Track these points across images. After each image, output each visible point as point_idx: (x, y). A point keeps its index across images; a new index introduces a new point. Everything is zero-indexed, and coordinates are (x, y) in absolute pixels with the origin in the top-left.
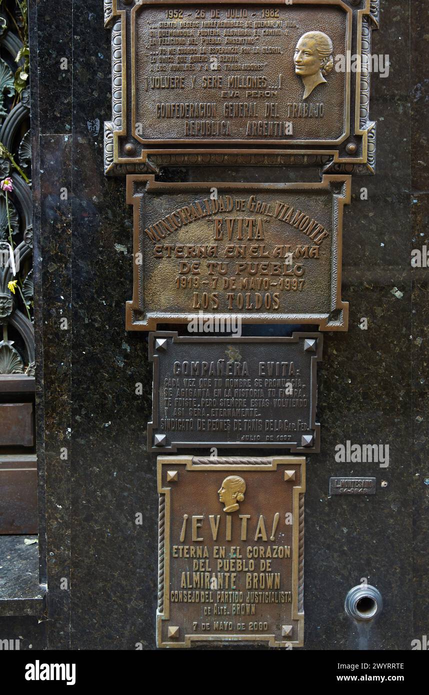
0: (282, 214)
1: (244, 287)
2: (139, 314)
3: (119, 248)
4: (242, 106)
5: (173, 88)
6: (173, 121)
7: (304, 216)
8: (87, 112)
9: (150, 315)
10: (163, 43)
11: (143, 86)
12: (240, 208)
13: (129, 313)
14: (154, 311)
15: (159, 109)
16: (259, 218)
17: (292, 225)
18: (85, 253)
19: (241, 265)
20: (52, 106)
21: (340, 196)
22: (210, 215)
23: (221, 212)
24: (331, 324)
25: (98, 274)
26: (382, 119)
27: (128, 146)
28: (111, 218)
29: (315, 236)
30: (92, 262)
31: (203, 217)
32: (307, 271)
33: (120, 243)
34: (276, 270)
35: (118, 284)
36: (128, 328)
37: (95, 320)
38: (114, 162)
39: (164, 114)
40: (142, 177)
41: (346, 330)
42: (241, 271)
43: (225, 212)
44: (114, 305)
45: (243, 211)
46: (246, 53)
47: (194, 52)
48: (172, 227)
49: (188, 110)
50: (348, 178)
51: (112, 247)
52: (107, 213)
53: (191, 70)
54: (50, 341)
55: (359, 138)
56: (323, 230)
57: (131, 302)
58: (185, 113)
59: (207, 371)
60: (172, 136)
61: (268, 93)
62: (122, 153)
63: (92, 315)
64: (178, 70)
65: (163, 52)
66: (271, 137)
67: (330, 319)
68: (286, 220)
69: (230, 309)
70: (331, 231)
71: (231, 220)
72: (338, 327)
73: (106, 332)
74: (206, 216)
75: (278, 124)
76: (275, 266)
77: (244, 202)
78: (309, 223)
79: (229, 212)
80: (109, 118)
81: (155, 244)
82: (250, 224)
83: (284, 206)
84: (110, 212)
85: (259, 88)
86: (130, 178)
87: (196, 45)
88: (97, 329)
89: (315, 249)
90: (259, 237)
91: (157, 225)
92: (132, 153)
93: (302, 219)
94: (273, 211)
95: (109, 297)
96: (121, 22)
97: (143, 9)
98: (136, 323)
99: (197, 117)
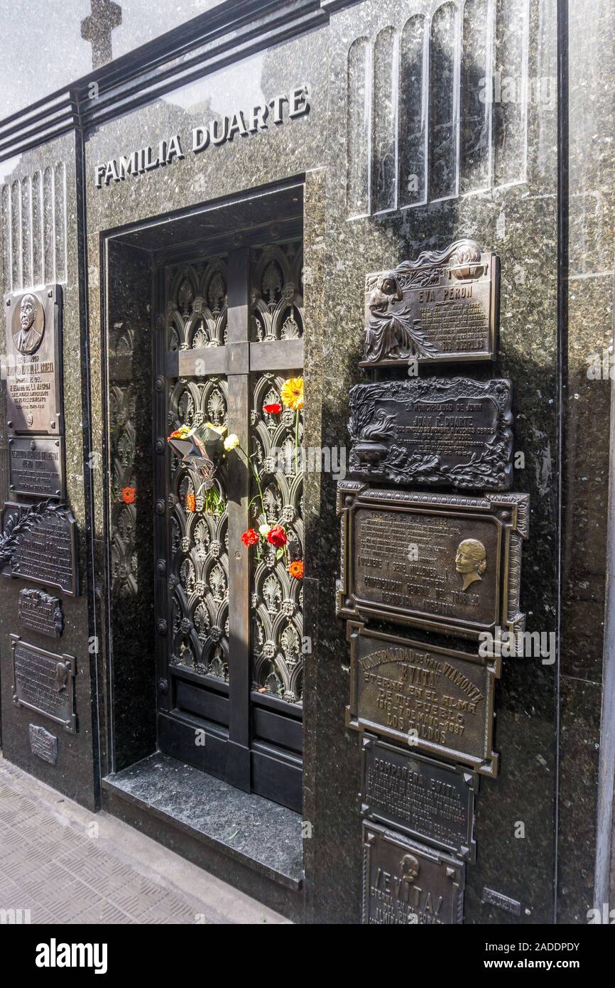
0: (448, 674)
1: (421, 720)
2: (354, 717)
3: (345, 668)
4: (419, 587)
5: (375, 567)
6: (376, 590)
7: (465, 679)
9: (361, 720)
10: (369, 534)
12: (420, 660)
13: (348, 716)
14: (364, 719)
15: (366, 579)
16: (432, 672)
17: (455, 684)
19: (419, 704)
21: (492, 671)
22: (399, 661)
23: (407, 661)
24: (483, 768)
26: (530, 613)
27: (348, 602)
29: (472, 697)
31: (394, 661)
32: (466, 721)
33: (345, 665)
34: (444, 714)
35: (343, 691)
36: (348, 724)
38: (340, 609)
39: (369, 583)
40: (356, 623)
41: (496, 776)
42: (419, 708)
43: (409, 661)
44: (340, 705)
45: (421, 664)
47: (388, 544)
48: (376, 663)
49: (384, 584)
51: (340, 666)
53: (386, 556)
54: (309, 714)
55: (507, 628)
56: (479, 693)
57: (349, 707)
58: (382, 586)
59: (395, 772)
61: (437, 581)
62: (343, 605)
63: (328, 708)
64: (378, 555)
65: (368, 541)
66: (441, 614)
67: (483, 764)
68: (452, 678)
70: (485, 695)
71: (412, 669)
72: (488, 773)
73: (336, 722)
74: (396, 661)
75: (445, 606)
76: (443, 711)
77: (422, 657)
78: (468, 685)
79: (411, 662)
80: (339, 578)
81: (364, 672)
82: (426, 674)
83: (450, 667)
85: (431, 577)
86: (350, 622)
87: (390, 539)
88: (331, 718)
89: (472, 707)
90: (432, 686)
91: (366, 659)
92: (351, 606)
93: (463, 681)
94: (442, 669)
95: (338, 699)
96: (344, 517)
97: (357, 509)
98: (352, 723)
99: (389, 590)
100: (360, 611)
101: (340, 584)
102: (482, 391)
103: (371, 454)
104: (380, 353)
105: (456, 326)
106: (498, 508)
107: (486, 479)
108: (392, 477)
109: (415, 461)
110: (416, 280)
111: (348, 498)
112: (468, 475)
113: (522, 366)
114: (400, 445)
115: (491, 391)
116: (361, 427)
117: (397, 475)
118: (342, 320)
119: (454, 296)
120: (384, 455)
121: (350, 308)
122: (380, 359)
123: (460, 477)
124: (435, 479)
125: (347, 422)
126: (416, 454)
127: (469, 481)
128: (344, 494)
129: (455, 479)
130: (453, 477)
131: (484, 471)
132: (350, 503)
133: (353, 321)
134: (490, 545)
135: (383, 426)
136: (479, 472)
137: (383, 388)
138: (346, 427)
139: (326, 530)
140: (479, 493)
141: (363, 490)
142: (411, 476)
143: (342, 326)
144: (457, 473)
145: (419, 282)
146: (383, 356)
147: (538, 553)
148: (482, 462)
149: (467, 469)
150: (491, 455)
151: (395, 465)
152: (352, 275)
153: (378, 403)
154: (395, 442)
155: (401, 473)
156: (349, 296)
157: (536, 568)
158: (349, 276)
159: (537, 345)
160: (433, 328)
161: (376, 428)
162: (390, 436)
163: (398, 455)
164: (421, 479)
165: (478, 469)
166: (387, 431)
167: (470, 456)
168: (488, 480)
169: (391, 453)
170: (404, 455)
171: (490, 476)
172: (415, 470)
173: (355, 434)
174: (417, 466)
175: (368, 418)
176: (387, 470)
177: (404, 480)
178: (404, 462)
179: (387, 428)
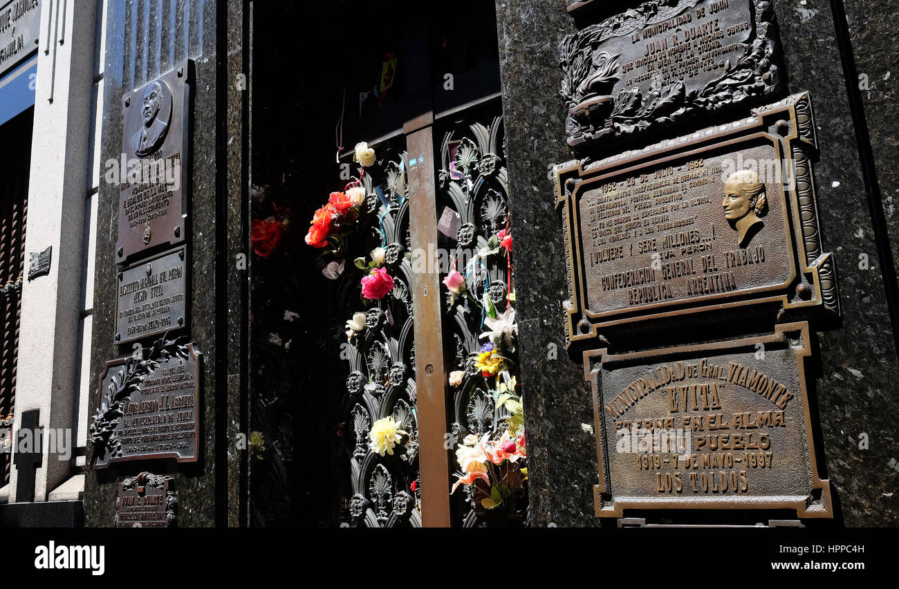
0: (736, 376)
1: (706, 464)
2: (607, 497)
3: (586, 427)
4: (678, 264)
5: (613, 259)
6: (619, 290)
7: (761, 376)
8: (549, 295)
9: (616, 499)
10: (601, 217)
11: (587, 262)
12: (692, 373)
13: (597, 498)
14: (621, 495)
15: (603, 281)
16: (712, 383)
17: (749, 388)
18: (557, 436)
19: (700, 440)
20: (528, 293)
21: (799, 348)
22: (663, 385)
23: (674, 381)
24: (810, 509)
25: (570, 456)
26: (839, 248)
27: (581, 323)
28: (577, 396)
29: (777, 399)
30: (563, 444)
31: (657, 388)
32: (772, 442)
33: (587, 423)
34: (738, 443)
35: (587, 467)
36: (597, 515)
37: (570, 506)
38: (571, 340)
39: (609, 284)
40: (596, 352)
41: (831, 516)
42: (700, 446)
43: (677, 380)
44: (585, 489)
45: (696, 377)
46: (675, 209)
47: (628, 219)
48: (630, 401)
49: (628, 278)
50: (803, 326)
51: (579, 427)
52: (573, 392)
53: (627, 237)
55: (809, 277)
56: (786, 390)
57: (597, 486)
58: (626, 280)
60: (619, 306)
61: (701, 246)
62: (575, 330)
63: (567, 501)
64: (614, 240)
65: (602, 226)
66: (713, 291)
68: (742, 382)
69: (696, 492)
71: (684, 389)
72: (819, 513)
73: (581, 519)
74: (659, 387)
75: (717, 277)
76: (736, 438)
77: (695, 367)
78: (767, 384)
79: (681, 380)
80: (566, 297)
81: (615, 421)
82: (704, 390)
83: (737, 367)
84: (575, 391)
85: (693, 242)
86: (587, 354)
87: (629, 212)
88: (574, 516)
89: (778, 415)
90: (714, 405)
91: (615, 401)
92: (585, 329)
93: (759, 380)
94: (726, 374)
95: (581, 480)
96: (566, 209)
97: (582, 189)
98: (605, 509)
99: (638, 283)
100: (600, 331)
101: (569, 306)
103: (592, 108)
106: (769, 120)
107: (746, 87)
108: (623, 129)
109: (652, 98)
111: (570, 180)
112: (724, 90)
114: (630, 86)
116: (578, 84)
117: (629, 124)
120: (608, 106)
123: (711, 98)
124: (681, 111)
125: (559, 88)
126: (651, 89)
127: (726, 97)
128: (564, 177)
129: (706, 103)
130: (703, 100)
131: (743, 78)
132: (571, 187)
135: (605, 71)
136: (737, 82)
137: (599, 29)
139: (542, 238)
140: (741, 111)
141: (586, 164)
142: (648, 120)
144: (707, 95)
148: (739, 67)
149: (721, 83)
150: (749, 54)
151: (627, 113)
153: (595, 46)
154: (623, 84)
155: (636, 121)
157: (836, 184)
161: (597, 75)
162: (616, 80)
163: (629, 99)
164: (662, 119)
165: (735, 79)
166: (611, 74)
167: (722, 66)
168: (750, 87)
169: (619, 100)
170: (636, 96)
171: (752, 80)
172: (652, 110)
173: (569, 95)
174: (654, 104)
175: (585, 70)
176: (617, 124)
177: (640, 129)
178: (637, 105)
179: (610, 71)
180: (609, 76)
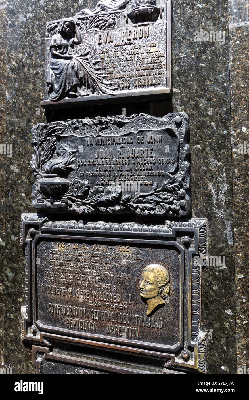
4: (103, 313)
5: (58, 295)
6: (59, 316)
10: (52, 263)
15: (50, 306)
27: (32, 328)
39: (53, 310)
40: (41, 348)
46: (105, 276)
47: (71, 272)
49: (68, 310)
53: (69, 283)
58: (66, 312)
61: (121, 306)
64: (60, 282)
65: (52, 270)
80: (23, 304)
85: (115, 302)
86: (34, 348)
87: (73, 267)
96: (27, 248)
97: (41, 239)
99: (73, 316)
100: (45, 337)
102: (162, 123)
103: (52, 187)
104: (61, 91)
105: (135, 65)
106: (179, 234)
107: (167, 206)
108: (74, 207)
109: (98, 191)
110: (95, 25)
111: (32, 230)
112: (151, 203)
113: (197, 102)
114: (82, 177)
115: (169, 123)
116: (44, 162)
117: (79, 205)
118: (24, 66)
119: (132, 37)
120: (65, 188)
121: (32, 56)
122: (61, 98)
123: (141, 205)
124: (117, 208)
125: (30, 158)
126: (97, 185)
127: (151, 209)
128: (28, 226)
129: (137, 207)
130: (135, 205)
131: (166, 199)
132: (33, 235)
133: (35, 67)
134: (173, 269)
135: (65, 160)
136: (160, 200)
137: (64, 125)
138: (29, 164)
140: (159, 220)
141: (45, 221)
142: (93, 206)
143: (24, 72)
144: (137, 202)
145: (97, 27)
146: (65, 94)
147: (217, 273)
148: (163, 190)
149: (149, 198)
150: (172, 183)
151: (77, 197)
152: (33, 26)
153: (59, 138)
154: (77, 174)
155: (83, 204)
156: (31, 45)
158: (30, 26)
159: (211, 81)
160: (113, 67)
161: (59, 162)
162: (72, 169)
163: (80, 187)
164: (103, 209)
165: (160, 197)
166: (69, 165)
167: (151, 185)
168: (170, 207)
169: (73, 185)
170: (86, 187)
171: (171, 203)
172: (97, 201)
173: (37, 169)
174: (99, 197)
175: (50, 153)
176: (69, 202)
177: (86, 211)
178: (86, 193)
179: (69, 161)
180: (68, 165)
